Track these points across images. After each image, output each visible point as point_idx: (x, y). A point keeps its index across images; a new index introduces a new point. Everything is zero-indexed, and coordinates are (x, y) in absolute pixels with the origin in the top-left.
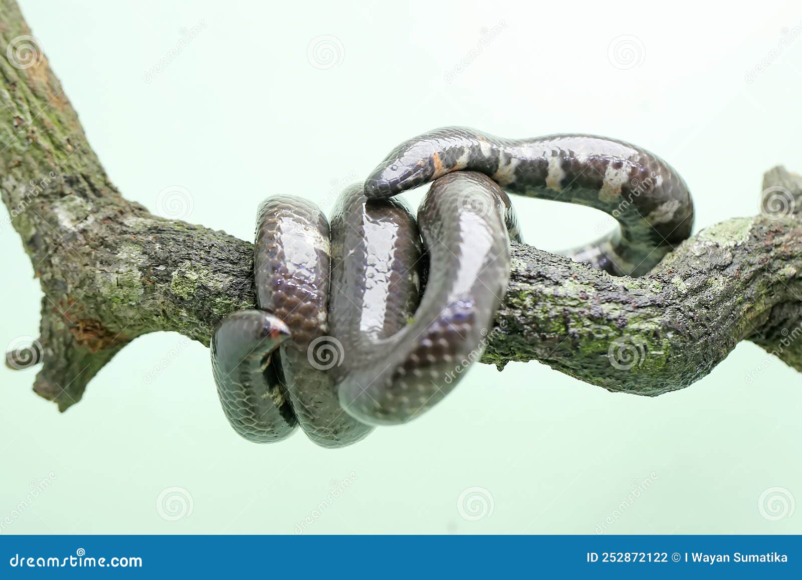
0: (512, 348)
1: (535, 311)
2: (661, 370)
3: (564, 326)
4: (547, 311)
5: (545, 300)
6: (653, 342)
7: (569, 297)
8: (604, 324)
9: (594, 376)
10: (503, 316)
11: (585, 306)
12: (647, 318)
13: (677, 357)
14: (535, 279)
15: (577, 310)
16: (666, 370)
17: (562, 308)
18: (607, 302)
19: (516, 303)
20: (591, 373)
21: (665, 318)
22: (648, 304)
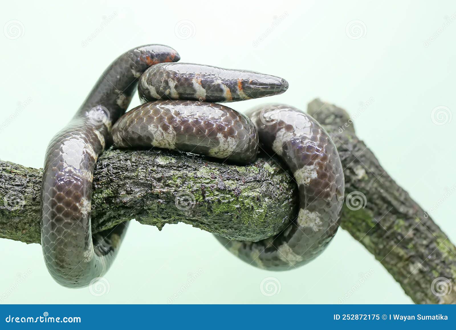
0: (169, 214)
1: (184, 187)
2: (262, 222)
3: (202, 196)
4: (191, 187)
5: (189, 180)
6: (257, 204)
7: (204, 177)
8: (227, 194)
9: (221, 228)
10: (163, 192)
11: (214, 183)
12: (252, 189)
13: (272, 214)
14: (182, 167)
15: (209, 185)
16: (265, 222)
17: (200, 184)
18: (227, 180)
19: (171, 183)
20: (220, 226)
21: (262, 189)
22: (252, 180)
